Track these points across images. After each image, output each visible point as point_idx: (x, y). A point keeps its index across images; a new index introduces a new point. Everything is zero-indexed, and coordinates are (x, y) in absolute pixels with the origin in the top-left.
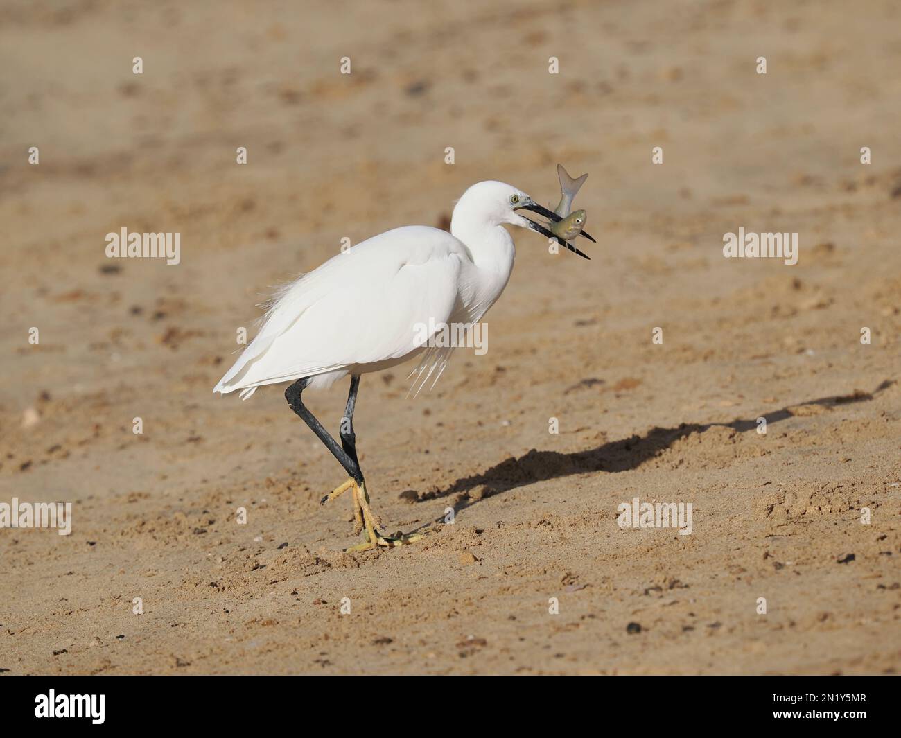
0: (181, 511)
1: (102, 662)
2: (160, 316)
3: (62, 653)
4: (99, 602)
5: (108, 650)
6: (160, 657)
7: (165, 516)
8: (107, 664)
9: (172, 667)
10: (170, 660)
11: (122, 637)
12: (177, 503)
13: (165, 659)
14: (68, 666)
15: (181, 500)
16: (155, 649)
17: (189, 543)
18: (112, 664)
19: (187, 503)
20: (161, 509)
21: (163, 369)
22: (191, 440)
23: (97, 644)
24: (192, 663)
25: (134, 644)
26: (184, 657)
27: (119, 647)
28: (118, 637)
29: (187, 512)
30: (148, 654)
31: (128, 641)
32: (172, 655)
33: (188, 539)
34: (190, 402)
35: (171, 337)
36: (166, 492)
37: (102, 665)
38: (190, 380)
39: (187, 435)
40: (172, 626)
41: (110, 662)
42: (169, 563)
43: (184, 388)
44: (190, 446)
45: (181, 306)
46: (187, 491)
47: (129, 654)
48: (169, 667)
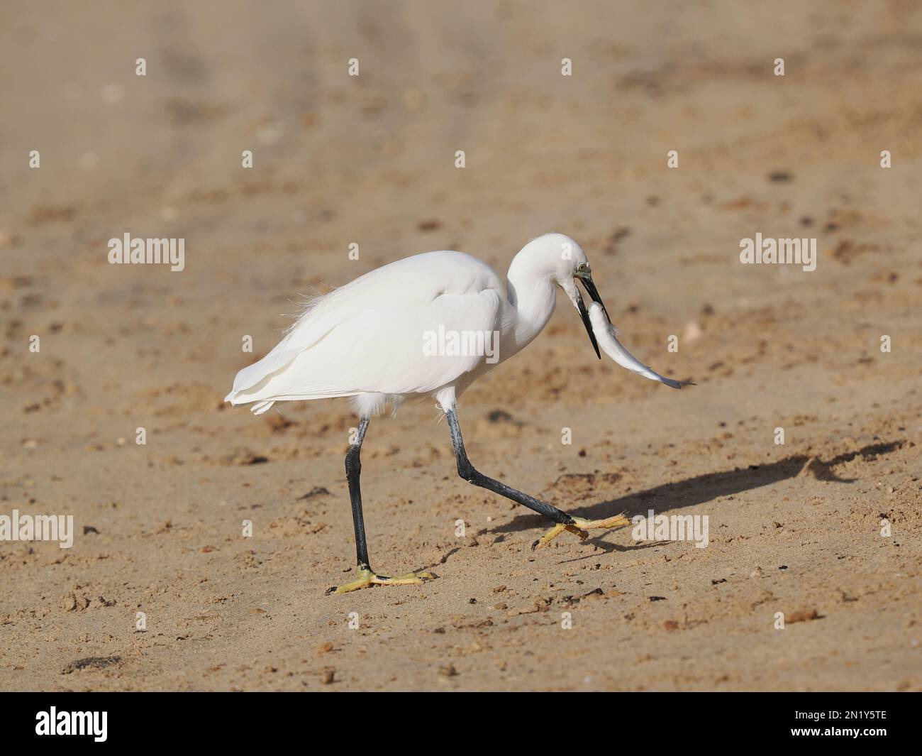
0: (850, 436)
1: (763, 594)
2: (831, 227)
3: (721, 582)
4: (761, 530)
5: (770, 581)
6: (826, 592)
7: (833, 441)
8: (769, 596)
9: (838, 602)
10: (836, 594)
11: (785, 567)
12: (844, 428)
13: (830, 593)
14: (728, 596)
15: (850, 424)
16: (820, 582)
17: (858, 470)
18: (774, 596)
19: (856, 428)
20: (829, 434)
21: (834, 284)
22: (862, 361)
23: (758, 574)
24: (860, 599)
25: (798, 577)
26: (851, 592)
27: (782, 579)
28: (780, 568)
29: (856, 437)
30: (812, 587)
31: (791, 572)
32: (838, 589)
33: (858, 467)
34: (862, 321)
35: (843, 251)
36: (834, 416)
37: (764, 597)
38: (862, 297)
39: (858, 356)
40: (839, 558)
41: (772, 594)
42: (836, 491)
43: (855, 305)
44: (861, 367)
45: (855, 218)
46: (856, 416)
47: (792, 586)
48: (835, 602)
